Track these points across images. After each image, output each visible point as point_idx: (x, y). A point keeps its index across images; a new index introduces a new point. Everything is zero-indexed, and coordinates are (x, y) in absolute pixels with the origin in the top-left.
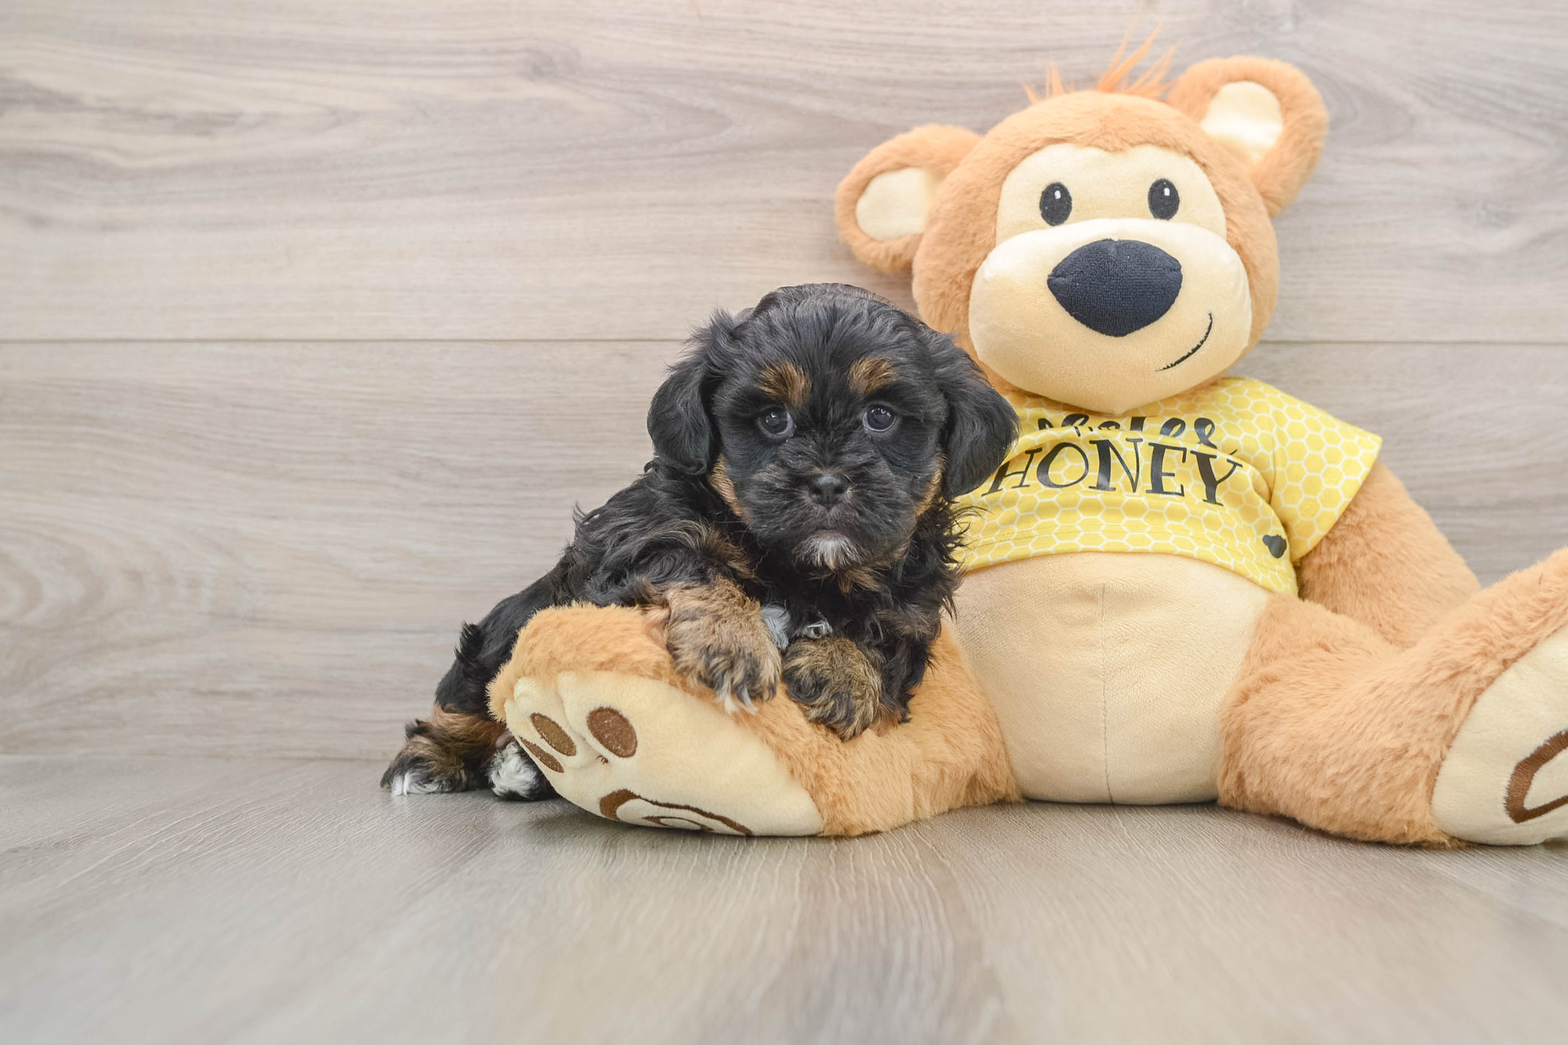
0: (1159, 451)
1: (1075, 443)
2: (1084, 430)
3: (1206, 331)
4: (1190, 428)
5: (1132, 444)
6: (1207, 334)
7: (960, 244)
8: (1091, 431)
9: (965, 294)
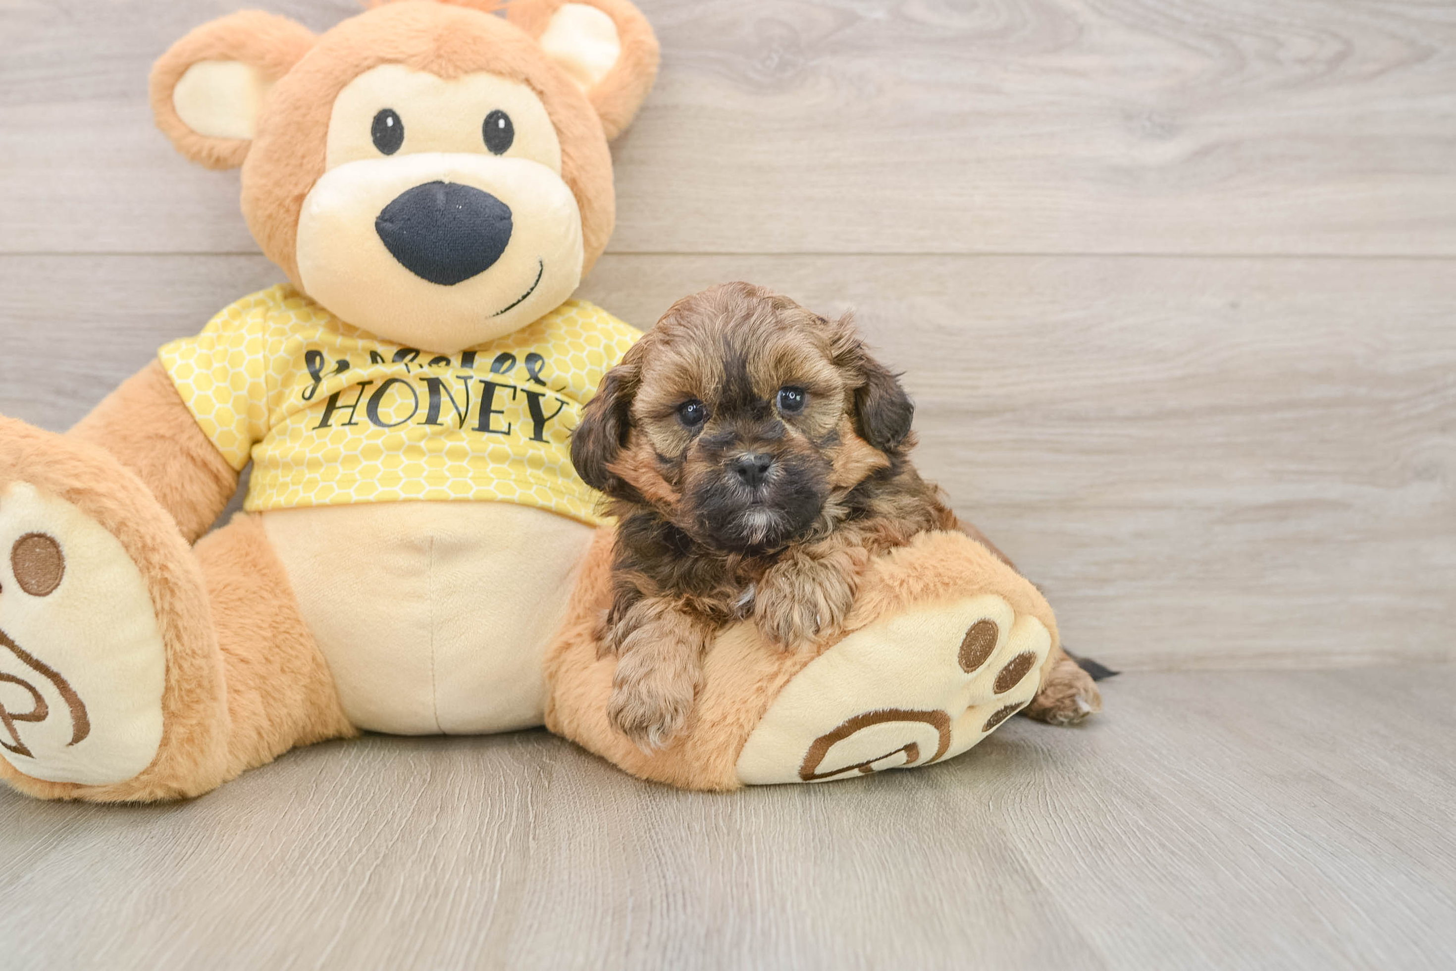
0: (489, 389)
1: (405, 379)
2: (414, 368)
3: (537, 278)
4: (521, 364)
5: (463, 381)
6: (538, 281)
7: (287, 165)
8: (421, 368)
9: (293, 218)
